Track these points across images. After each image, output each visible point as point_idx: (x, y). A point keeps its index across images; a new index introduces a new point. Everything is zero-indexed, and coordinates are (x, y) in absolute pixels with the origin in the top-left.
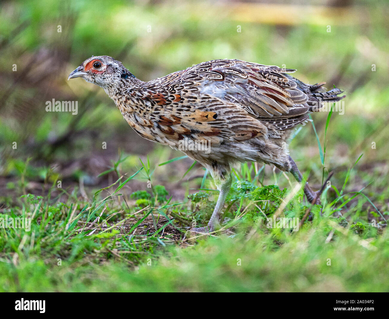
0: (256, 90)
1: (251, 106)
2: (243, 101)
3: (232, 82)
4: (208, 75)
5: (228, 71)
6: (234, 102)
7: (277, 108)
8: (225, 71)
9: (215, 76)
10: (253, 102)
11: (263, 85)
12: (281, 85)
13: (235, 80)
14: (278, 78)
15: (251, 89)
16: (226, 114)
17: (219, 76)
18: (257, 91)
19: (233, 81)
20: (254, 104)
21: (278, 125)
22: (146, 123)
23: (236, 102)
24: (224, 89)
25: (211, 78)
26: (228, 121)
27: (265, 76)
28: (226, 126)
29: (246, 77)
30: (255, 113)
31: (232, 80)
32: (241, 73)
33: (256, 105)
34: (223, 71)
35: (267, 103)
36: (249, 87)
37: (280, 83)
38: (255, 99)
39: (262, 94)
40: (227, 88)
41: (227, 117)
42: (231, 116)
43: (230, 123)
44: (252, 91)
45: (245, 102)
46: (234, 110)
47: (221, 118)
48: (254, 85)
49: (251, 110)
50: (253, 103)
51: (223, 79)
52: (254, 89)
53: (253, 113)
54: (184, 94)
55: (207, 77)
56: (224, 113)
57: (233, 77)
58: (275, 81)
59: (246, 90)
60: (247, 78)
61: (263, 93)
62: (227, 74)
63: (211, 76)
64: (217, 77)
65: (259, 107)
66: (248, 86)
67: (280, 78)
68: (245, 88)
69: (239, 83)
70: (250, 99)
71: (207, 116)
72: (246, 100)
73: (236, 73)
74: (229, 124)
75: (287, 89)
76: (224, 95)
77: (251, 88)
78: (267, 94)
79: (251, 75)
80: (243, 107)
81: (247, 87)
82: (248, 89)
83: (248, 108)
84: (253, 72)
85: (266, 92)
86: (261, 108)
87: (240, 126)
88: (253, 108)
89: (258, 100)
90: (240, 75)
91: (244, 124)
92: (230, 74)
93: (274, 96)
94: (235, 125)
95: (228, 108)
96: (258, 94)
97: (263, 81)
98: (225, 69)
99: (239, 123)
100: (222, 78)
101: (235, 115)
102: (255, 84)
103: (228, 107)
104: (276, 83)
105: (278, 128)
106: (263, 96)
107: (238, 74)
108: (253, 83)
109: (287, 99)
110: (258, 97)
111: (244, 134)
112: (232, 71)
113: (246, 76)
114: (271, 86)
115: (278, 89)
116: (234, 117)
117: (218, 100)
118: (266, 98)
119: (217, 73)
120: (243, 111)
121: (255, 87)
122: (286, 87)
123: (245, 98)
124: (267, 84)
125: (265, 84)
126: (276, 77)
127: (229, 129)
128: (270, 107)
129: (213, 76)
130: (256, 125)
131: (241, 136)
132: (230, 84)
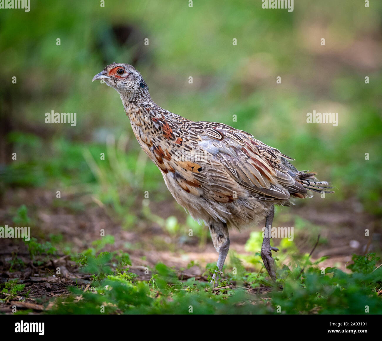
0: (246, 158)
1: (237, 169)
2: (232, 163)
3: (228, 143)
4: (209, 131)
5: (228, 135)
7: (260, 180)
8: (226, 134)
9: (215, 134)
10: (240, 166)
11: (254, 157)
12: (272, 164)
13: (231, 143)
14: (271, 157)
15: (242, 156)
17: (219, 136)
19: (229, 143)
20: (240, 169)
22: (147, 141)
23: (225, 161)
25: (211, 135)
26: (209, 178)
27: (261, 151)
28: (206, 183)
29: (244, 144)
32: (239, 140)
33: (242, 170)
34: (224, 133)
35: (252, 172)
36: (241, 153)
37: (272, 162)
38: (243, 165)
39: (251, 164)
40: (222, 146)
41: (210, 174)
44: (242, 157)
45: (233, 164)
46: (218, 170)
48: (246, 154)
49: (236, 173)
50: (239, 168)
51: (222, 139)
52: (245, 157)
53: (237, 176)
54: (185, 142)
55: (208, 133)
57: (230, 140)
58: (268, 159)
61: (252, 163)
62: (227, 137)
63: (212, 134)
64: (217, 136)
65: (244, 173)
66: (240, 152)
67: (274, 158)
68: (237, 153)
69: (233, 147)
70: (238, 163)
72: (234, 163)
73: (235, 139)
74: (209, 181)
75: (276, 170)
76: (216, 153)
77: (242, 155)
78: (255, 165)
79: (248, 145)
80: (230, 168)
82: (239, 154)
83: (234, 171)
84: (250, 143)
85: (255, 164)
87: (220, 187)
88: (238, 172)
89: (244, 167)
90: (238, 141)
91: (223, 186)
92: (229, 138)
93: (261, 169)
94: (215, 184)
96: (247, 162)
97: (256, 154)
98: (226, 131)
99: (219, 182)
100: (220, 138)
102: (248, 153)
104: (268, 160)
106: (251, 166)
107: (236, 139)
108: (246, 152)
109: (272, 177)
110: (246, 164)
111: (222, 197)
112: (232, 135)
114: (262, 161)
115: (267, 166)
116: (217, 177)
118: (252, 168)
119: (218, 133)
121: (247, 155)
122: (276, 168)
123: (234, 161)
124: (259, 157)
125: (256, 157)
126: (270, 155)
127: (209, 186)
128: (253, 177)
129: (213, 134)
130: (235, 190)
131: (219, 198)
132: (225, 144)
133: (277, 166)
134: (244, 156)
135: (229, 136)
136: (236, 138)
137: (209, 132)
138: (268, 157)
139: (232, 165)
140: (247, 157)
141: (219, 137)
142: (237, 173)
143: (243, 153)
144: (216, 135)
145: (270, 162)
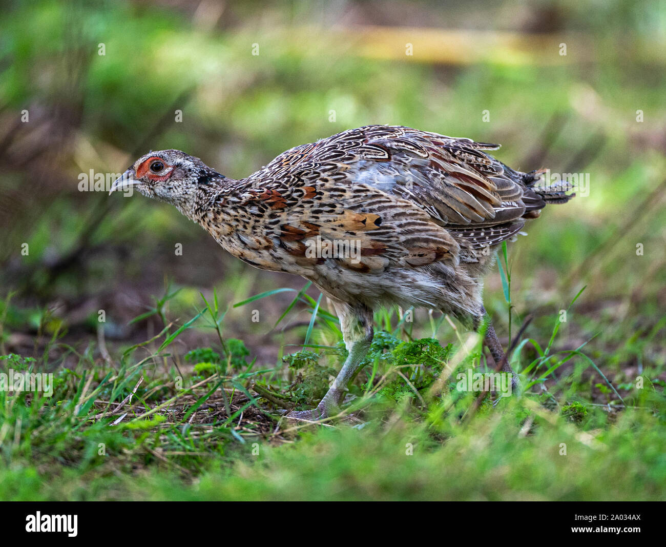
0: (443, 179)
1: (436, 205)
2: (424, 196)
3: (405, 163)
4: (364, 151)
5: (396, 145)
6: (409, 198)
7: (477, 209)
8: (391, 145)
9: (376, 152)
10: (439, 198)
11: (454, 170)
12: (481, 169)
13: (410, 160)
14: (476, 159)
15: (435, 177)
16: (396, 218)
17: (382, 154)
18: (445, 180)
19: (407, 162)
20: (441, 202)
21: (477, 239)
23: (412, 197)
24: (392, 177)
25: (369, 156)
26: (399, 230)
27: (456, 154)
28: (395, 239)
29: (427, 155)
30: (442, 216)
31: (404, 161)
32: (417, 148)
33: (444, 203)
34: (388, 145)
35: (461, 200)
36: (432, 172)
37: (479, 166)
38: (442, 193)
39: (453, 185)
40: (398, 174)
41: (397, 223)
42: (404, 221)
43: (402, 233)
44: (436, 180)
45: (426, 198)
46: (409, 211)
47: (388, 224)
48: (440, 170)
49: (436, 212)
50: (438, 200)
51: (390, 158)
53: (438, 217)
54: (322, 185)
55: (363, 155)
56: (393, 217)
57: (405, 156)
58: (472, 163)
59: (428, 179)
60: (427, 157)
61: (455, 184)
62: (396, 150)
63: (369, 153)
65: (449, 207)
66: (430, 171)
67: (479, 158)
68: (425, 175)
69: (415, 166)
70: (434, 194)
71: (364, 222)
72: (428, 195)
73: (410, 149)
74: (400, 235)
75: (490, 177)
76: (391, 185)
77: (435, 175)
78: (460, 185)
79: (434, 152)
80: (423, 207)
81: (429, 173)
82: (430, 176)
83: (431, 208)
84: (435, 148)
85: (459, 182)
86: (452, 209)
87: (418, 240)
88: (440, 208)
89: (447, 196)
90: (417, 152)
91: (424, 235)
92: (401, 151)
93: (471, 188)
94: (410, 237)
95: (398, 208)
96: (447, 185)
97: (453, 163)
98: (390, 141)
99: (416, 233)
100: (386, 156)
101: (410, 221)
102: (441, 168)
103: (400, 206)
104: (472, 165)
105: (478, 243)
106: (456, 189)
107: (413, 149)
108: (437, 167)
109: (491, 194)
110: (447, 190)
111: (423, 254)
112: (403, 144)
113: (425, 154)
114: (467, 171)
115: (477, 176)
116: (409, 224)
117: (382, 196)
118: (459, 191)
119: (379, 149)
120: (423, 214)
121: (442, 172)
122: (489, 173)
123: (426, 192)
124: (459, 167)
125: (457, 169)
126: (472, 156)
127: (400, 244)
128: (466, 207)
129: (372, 153)
130: (443, 238)
131: (418, 257)
132: (401, 167)
133: (489, 171)
134: (439, 175)
135: (398, 147)
136: (412, 147)
137: (365, 153)
138: (471, 161)
139: (425, 200)
140: (442, 176)
141: (384, 155)
142: (438, 211)
143: (435, 172)
144: (378, 153)
145: (477, 168)
